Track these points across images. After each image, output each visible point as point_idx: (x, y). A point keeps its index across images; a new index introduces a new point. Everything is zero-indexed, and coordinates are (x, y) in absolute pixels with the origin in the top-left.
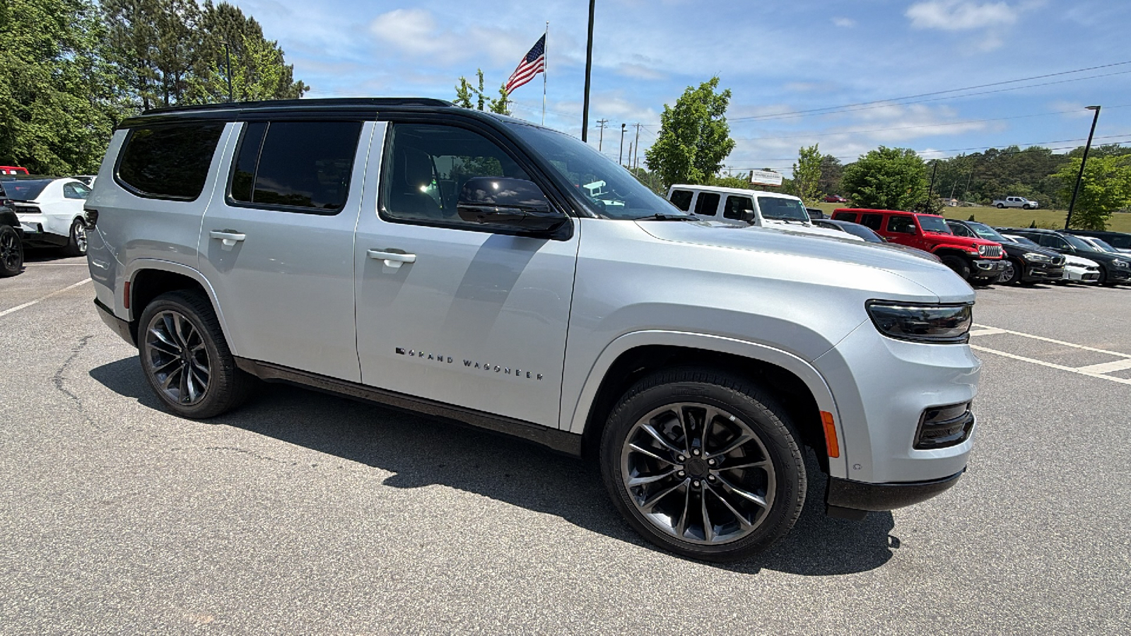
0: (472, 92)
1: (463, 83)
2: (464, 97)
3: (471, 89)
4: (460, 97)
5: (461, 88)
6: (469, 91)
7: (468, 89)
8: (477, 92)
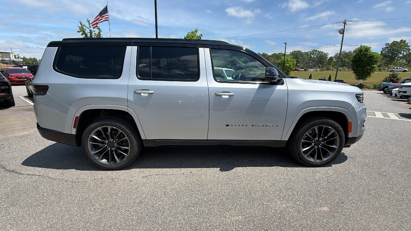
0: (86, 28)
1: (81, 24)
2: (82, 30)
3: (86, 27)
4: (80, 30)
5: (81, 26)
6: (85, 28)
7: (84, 27)
8: (88, 28)
